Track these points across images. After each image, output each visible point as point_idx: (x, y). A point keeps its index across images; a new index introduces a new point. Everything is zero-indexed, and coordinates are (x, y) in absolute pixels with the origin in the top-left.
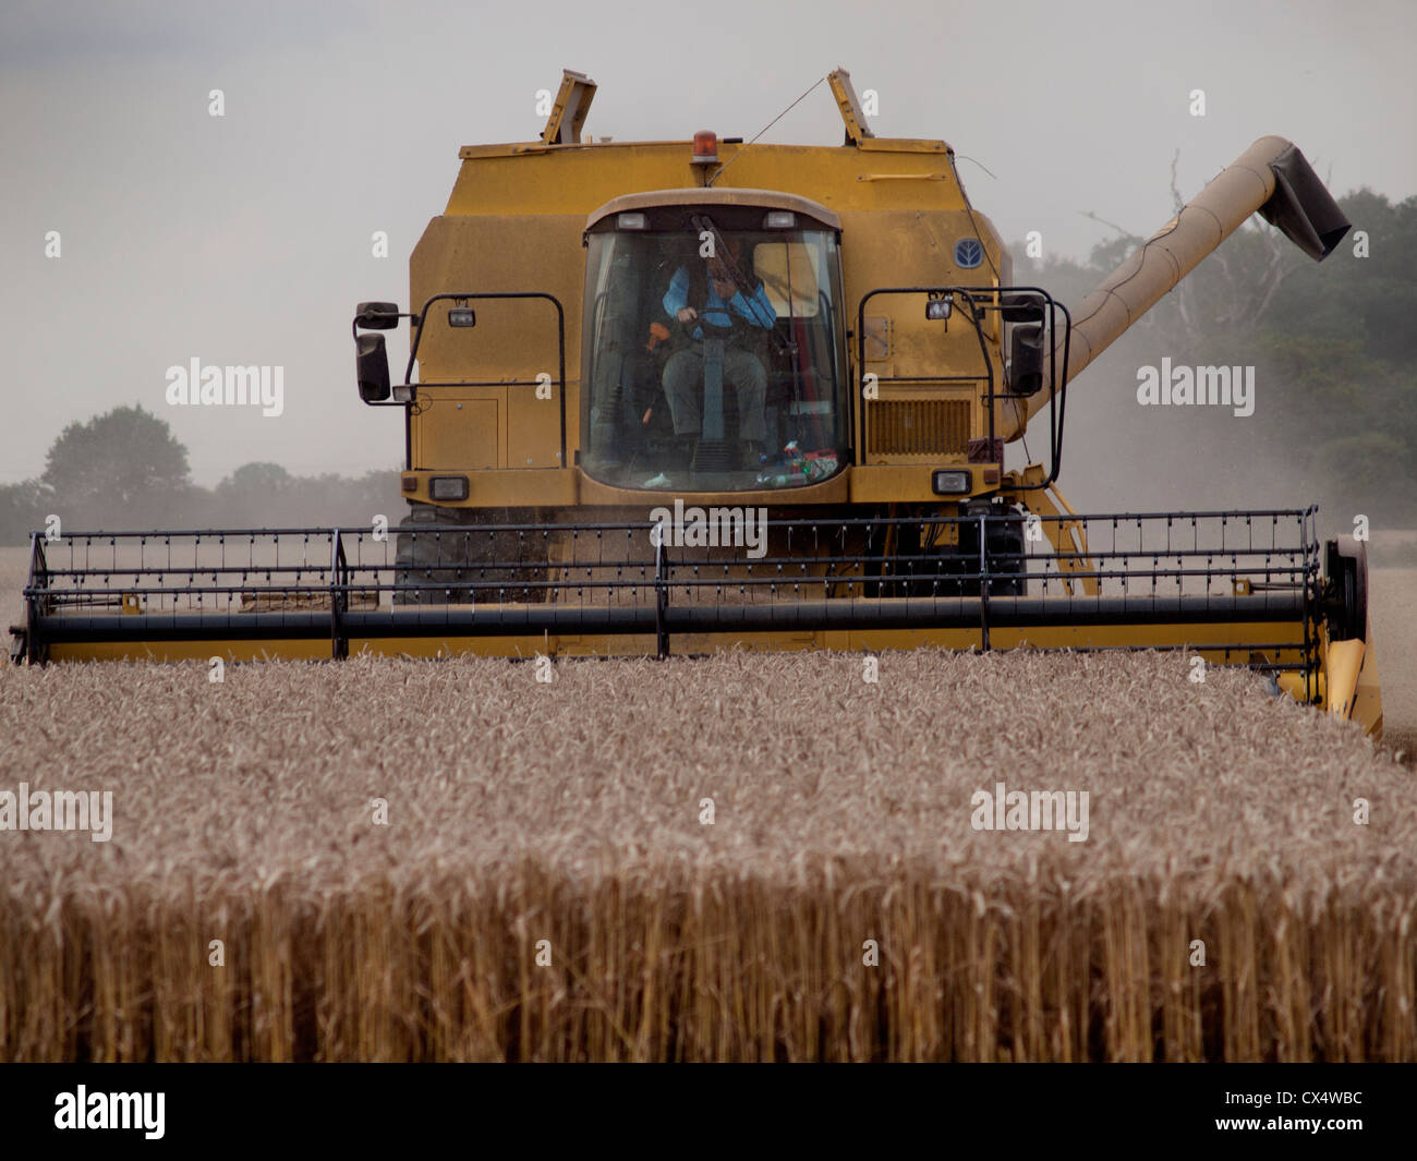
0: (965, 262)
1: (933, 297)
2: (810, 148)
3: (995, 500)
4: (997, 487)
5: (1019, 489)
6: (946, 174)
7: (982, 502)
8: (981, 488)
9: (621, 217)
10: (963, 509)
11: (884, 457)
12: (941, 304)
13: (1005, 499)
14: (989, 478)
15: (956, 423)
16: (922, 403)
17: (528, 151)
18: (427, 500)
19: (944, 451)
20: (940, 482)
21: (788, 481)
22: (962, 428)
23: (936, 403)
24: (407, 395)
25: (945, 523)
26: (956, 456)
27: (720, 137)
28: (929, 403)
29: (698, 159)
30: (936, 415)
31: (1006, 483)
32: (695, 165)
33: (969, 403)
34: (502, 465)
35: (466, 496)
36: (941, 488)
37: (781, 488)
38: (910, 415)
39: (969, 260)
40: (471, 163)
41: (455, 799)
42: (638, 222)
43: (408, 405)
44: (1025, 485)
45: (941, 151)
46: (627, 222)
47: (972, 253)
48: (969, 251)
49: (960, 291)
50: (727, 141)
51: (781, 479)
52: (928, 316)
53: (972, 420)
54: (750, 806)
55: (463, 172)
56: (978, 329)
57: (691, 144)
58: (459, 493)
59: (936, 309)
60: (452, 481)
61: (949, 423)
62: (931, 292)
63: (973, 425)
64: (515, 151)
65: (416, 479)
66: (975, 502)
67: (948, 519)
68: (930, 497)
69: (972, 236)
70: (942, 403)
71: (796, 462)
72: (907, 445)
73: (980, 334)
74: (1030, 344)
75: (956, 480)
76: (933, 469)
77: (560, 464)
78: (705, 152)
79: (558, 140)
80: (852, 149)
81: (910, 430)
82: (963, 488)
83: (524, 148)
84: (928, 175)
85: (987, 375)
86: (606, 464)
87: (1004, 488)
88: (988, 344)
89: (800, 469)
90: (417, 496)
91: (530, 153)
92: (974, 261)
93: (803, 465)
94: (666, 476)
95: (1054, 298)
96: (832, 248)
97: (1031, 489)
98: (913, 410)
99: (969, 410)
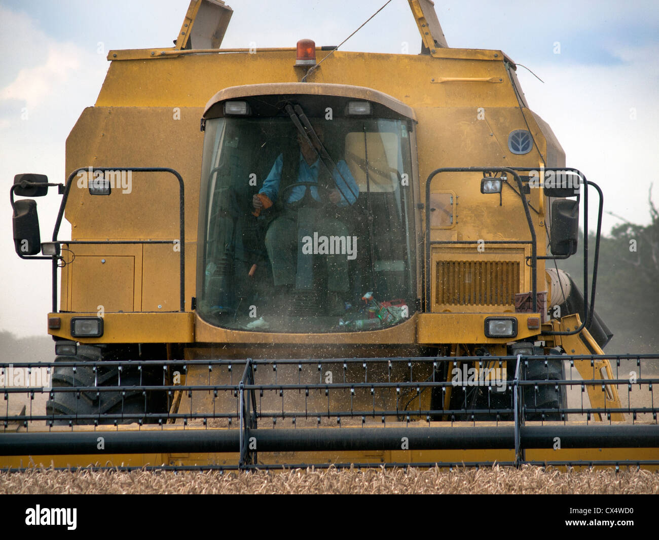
0: (518, 150)
1: (487, 175)
2: (392, 55)
3: (537, 344)
4: (539, 332)
5: (558, 334)
6: (503, 77)
7: (525, 344)
8: (525, 333)
9: (228, 104)
10: (510, 351)
11: (448, 307)
12: (494, 180)
13: (546, 342)
14: (532, 325)
15: (507, 281)
16: (480, 263)
17: (163, 55)
18: (69, 337)
19: (497, 302)
20: (491, 327)
21: (365, 325)
22: (513, 285)
23: (491, 264)
24: (53, 250)
25: (495, 360)
26: (507, 307)
27: (318, 45)
28: (486, 263)
29: (299, 62)
30: (491, 273)
31: (547, 329)
32: (297, 67)
33: (518, 264)
34: (137, 308)
35: (101, 335)
36: (491, 333)
37: (359, 330)
38: (470, 273)
39: (520, 147)
40: (117, 64)
41: (305, 481)
42: (241, 109)
43: (55, 259)
44: (562, 331)
45: (499, 59)
46: (233, 109)
47: (523, 142)
48: (521, 140)
49: (511, 171)
50: (324, 49)
51: (359, 323)
52: (482, 191)
53: (521, 277)
54: (443, 487)
55: (111, 72)
56: (524, 202)
57: (294, 50)
58: (95, 332)
59: (490, 185)
60: (90, 322)
61: (502, 281)
62: (485, 171)
63: (521, 281)
64: (153, 54)
65: (60, 319)
66: (520, 345)
67: (497, 357)
68: (483, 340)
69: (523, 128)
70: (497, 263)
71: (372, 309)
72: (467, 297)
73: (525, 204)
74: (567, 215)
75: (505, 326)
76: (486, 316)
77: (179, 308)
78: (306, 56)
79: (189, 46)
80: (428, 57)
81: (470, 284)
82: (510, 333)
83: (159, 52)
84: (488, 79)
85: (531, 240)
86: (215, 309)
87: (544, 334)
88: (533, 215)
89: (375, 314)
90: (60, 334)
91: (165, 57)
92: (524, 149)
93: (377, 312)
94: (265, 320)
95: (588, 179)
96: (404, 134)
97: (567, 334)
98: (473, 270)
99: (518, 270)
